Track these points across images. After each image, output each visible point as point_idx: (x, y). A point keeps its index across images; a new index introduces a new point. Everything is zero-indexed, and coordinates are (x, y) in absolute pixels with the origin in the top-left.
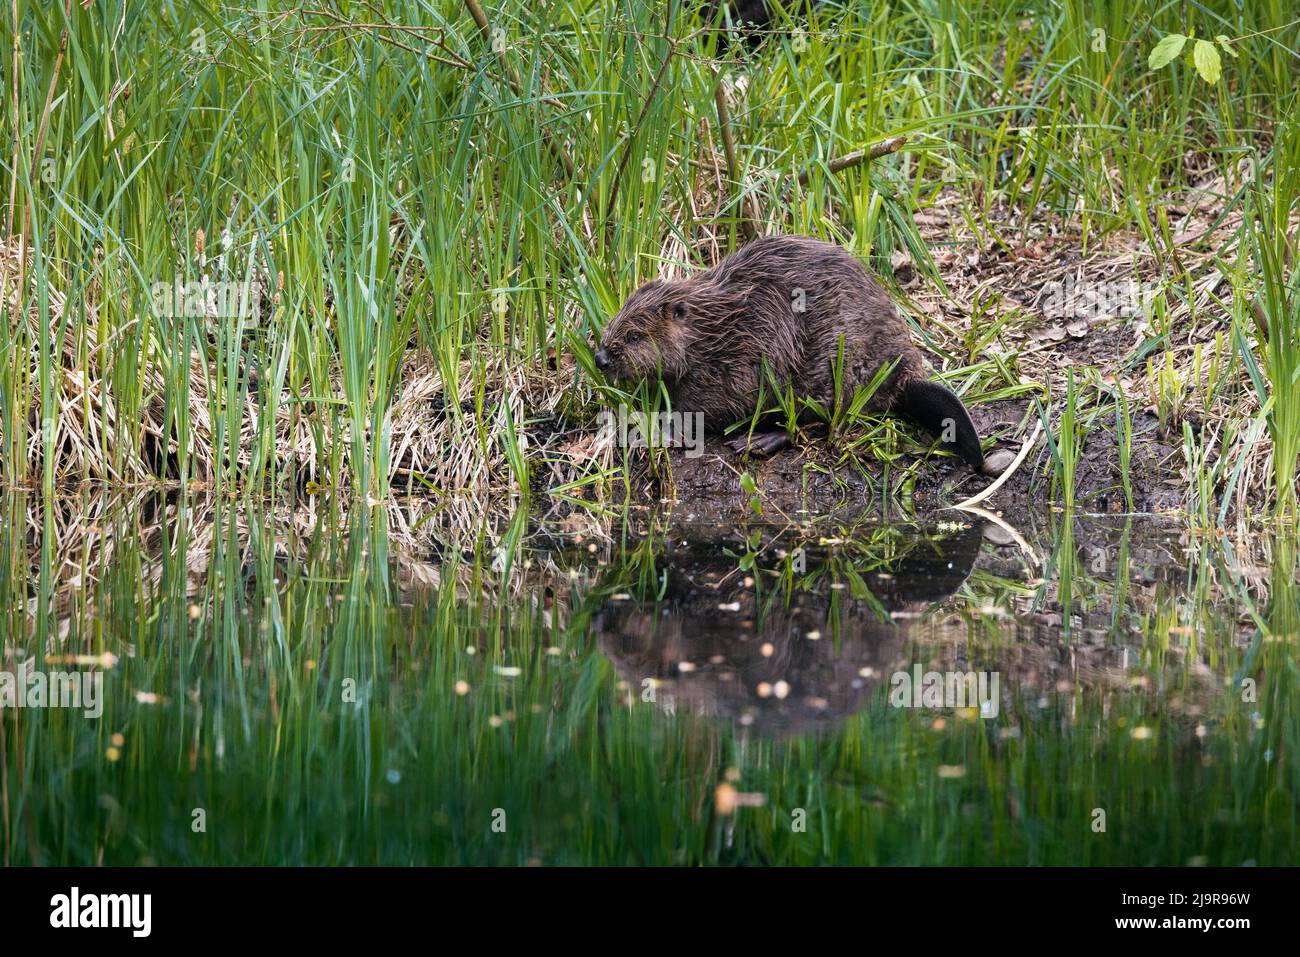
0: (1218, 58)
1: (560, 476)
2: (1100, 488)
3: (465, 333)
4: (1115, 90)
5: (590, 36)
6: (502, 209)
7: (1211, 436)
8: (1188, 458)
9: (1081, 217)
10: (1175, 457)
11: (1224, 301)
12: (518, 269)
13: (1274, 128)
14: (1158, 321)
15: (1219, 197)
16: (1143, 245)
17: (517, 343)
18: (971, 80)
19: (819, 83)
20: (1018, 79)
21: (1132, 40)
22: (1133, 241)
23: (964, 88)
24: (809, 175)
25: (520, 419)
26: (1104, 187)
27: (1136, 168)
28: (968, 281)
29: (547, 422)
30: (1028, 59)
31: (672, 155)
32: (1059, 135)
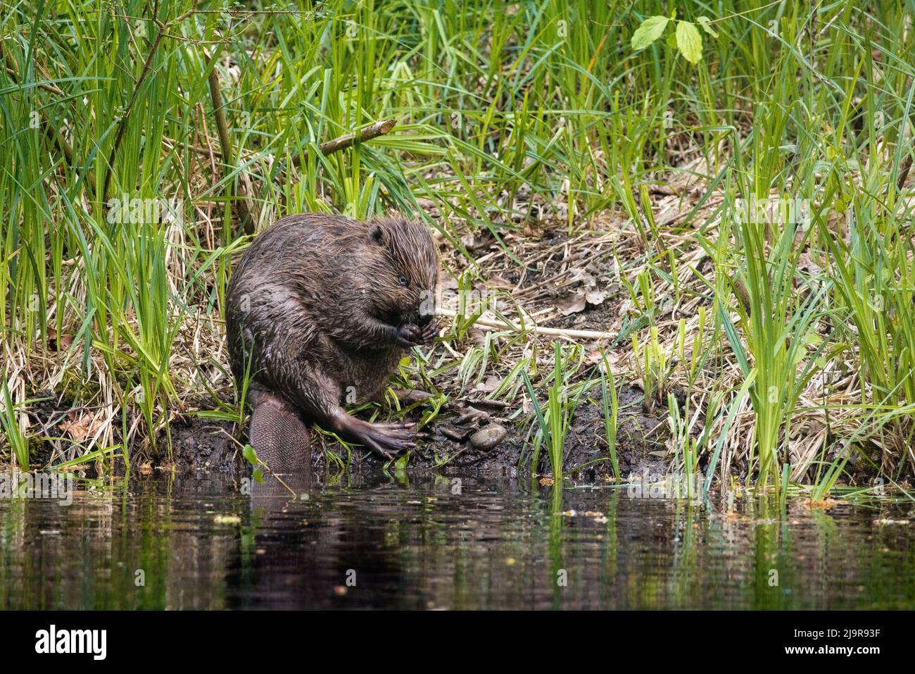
0: (700, 38)
1: (62, 453)
2: (588, 461)
4: (599, 74)
5: (86, 24)
7: (695, 409)
8: (673, 430)
9: (566, 197)
10: (660, 430)
11: (707, 277)
12: (18, 252)
13: (753, 108)
14: (642, 297)
15: (701, 177)
16: (626, 224)
17: (17, 324)
18: (458, 65)
19: (311, 68)
20: (503, 64)
21: (615, 24)
22: (617, 220)
23: (452, 73)
24: (302, 158)
25: (21, 399)
26: (588, 168)
27: (620, 149)
28: (458, 262)
29: (48, 401)
30: (513, 44)
31: (167, 139)
32: (545, 117)
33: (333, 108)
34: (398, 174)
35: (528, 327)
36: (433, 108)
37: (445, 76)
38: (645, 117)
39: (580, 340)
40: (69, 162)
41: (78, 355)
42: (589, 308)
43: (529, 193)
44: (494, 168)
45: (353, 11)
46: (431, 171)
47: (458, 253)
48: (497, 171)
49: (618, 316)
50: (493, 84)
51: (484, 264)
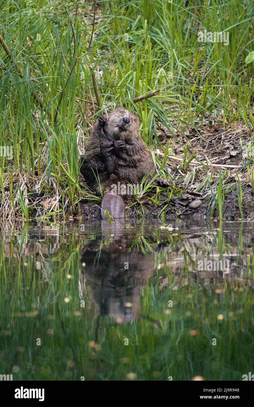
1: (40, 213)
2: (232, 213)
3: (5, 163)
4: (233, 72)
5: (47, 57)
6: (17, 119)
9: (222, 117)
12: (23, 140)
16: (244, 126)
17: (24, 166)
18: (182, 69)
19: (129, 71)
20: (199, 68)
21: (239, 54)
22: (241, 125)
23: (180, 72)
24: (126, 104)
25: (25, 193)
26: (230, 106)
27: (242, 99)
28: (183, 141)
29: (35, 194)
30: (202, 61)
31: (77, 98)
32: (214, 87)
33: (137, 86)
34: (161, 109)
35: (209, 164)
36: (173, 85)
37: (177, 73)
38: (250, 87)
39: (228, 168)
40: (41, 107)
41: (46, 177)
42: (231, 157)
43: (209, 115)
44: (196, 107)
45: (144, 50)
46: (173, 108)
47: (183, 137)
48: (197, 108)
49: (242, 160)
50: (195, 76)
51: (193, 142)
